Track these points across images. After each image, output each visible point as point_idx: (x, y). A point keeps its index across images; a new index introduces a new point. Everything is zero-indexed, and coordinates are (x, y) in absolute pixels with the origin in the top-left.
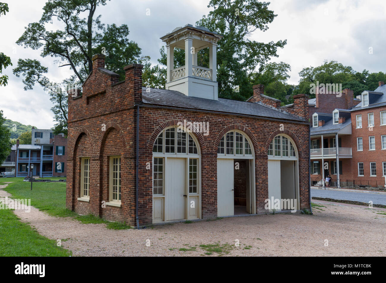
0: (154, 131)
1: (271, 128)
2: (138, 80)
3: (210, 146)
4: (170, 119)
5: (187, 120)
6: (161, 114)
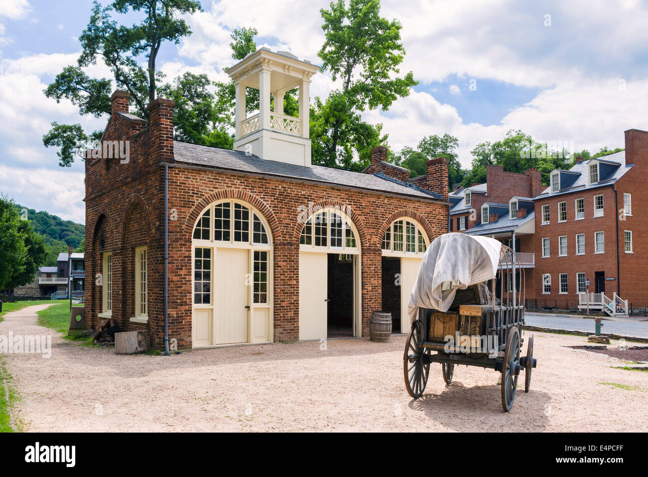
0: (194, 205)
1: (387, 208)
2: (166, 125)
3: (288, 232)
4: (220, 188)
5: (250, 191)
6: (205, 180)
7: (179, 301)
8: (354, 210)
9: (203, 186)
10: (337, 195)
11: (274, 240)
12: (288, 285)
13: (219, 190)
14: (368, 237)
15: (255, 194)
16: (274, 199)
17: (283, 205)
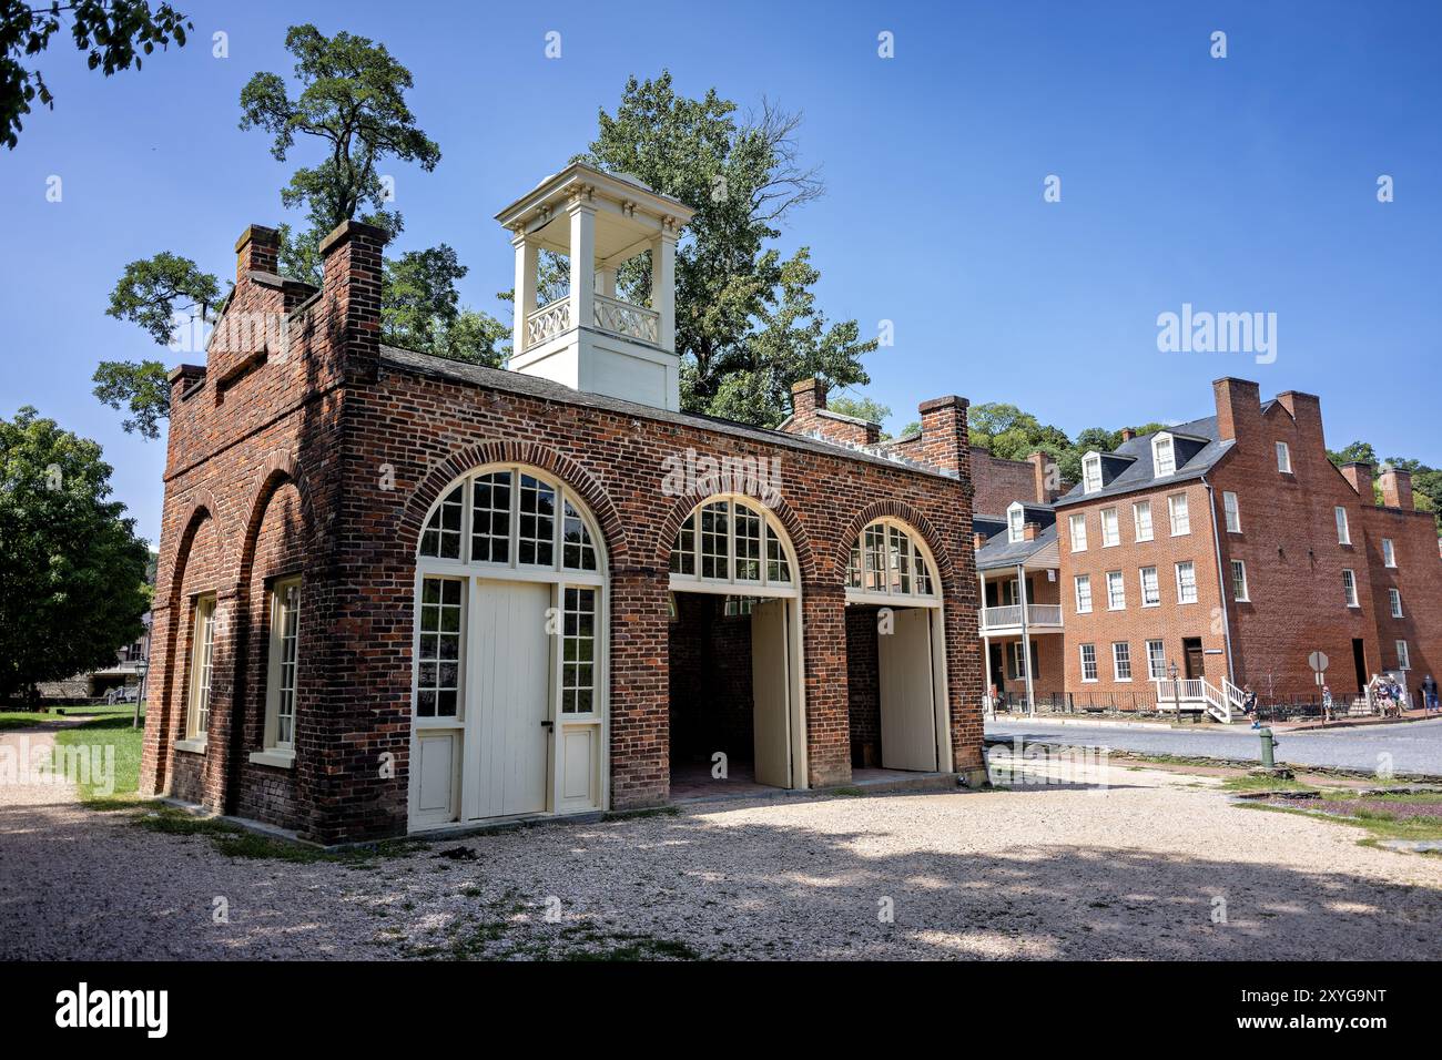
0: (424, 474)
1: (853, 496)
2: (363, 283)
3: (642, 544)
4: (489, 438)
5: (558, 446)
6: (454, 416)
7: (377, 711)
8: (786, 498)
9: (447, 430)
11: (611, 561)
12: (642, 669)
13: (487, 441)
14: (816, 558)
15: (571, 454)
16: (612, 467)
17: (631, 482)
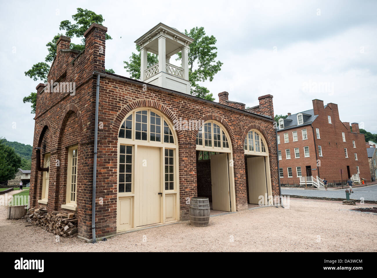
0: (120, 109)
1: (245, 122)
3: (188, 135)
4: (141, 98)
5: (162, 103)
6: (129, 91)
7: (106, 191)
8: (228, 122)
9: (127, 95)
10: (218, 111)
11: (179, 140)
12: (189, 175)
13: (140, 100)
14: (236, 141)
15: (166, 105)
16: (179, 110)
17: (184, 115)
